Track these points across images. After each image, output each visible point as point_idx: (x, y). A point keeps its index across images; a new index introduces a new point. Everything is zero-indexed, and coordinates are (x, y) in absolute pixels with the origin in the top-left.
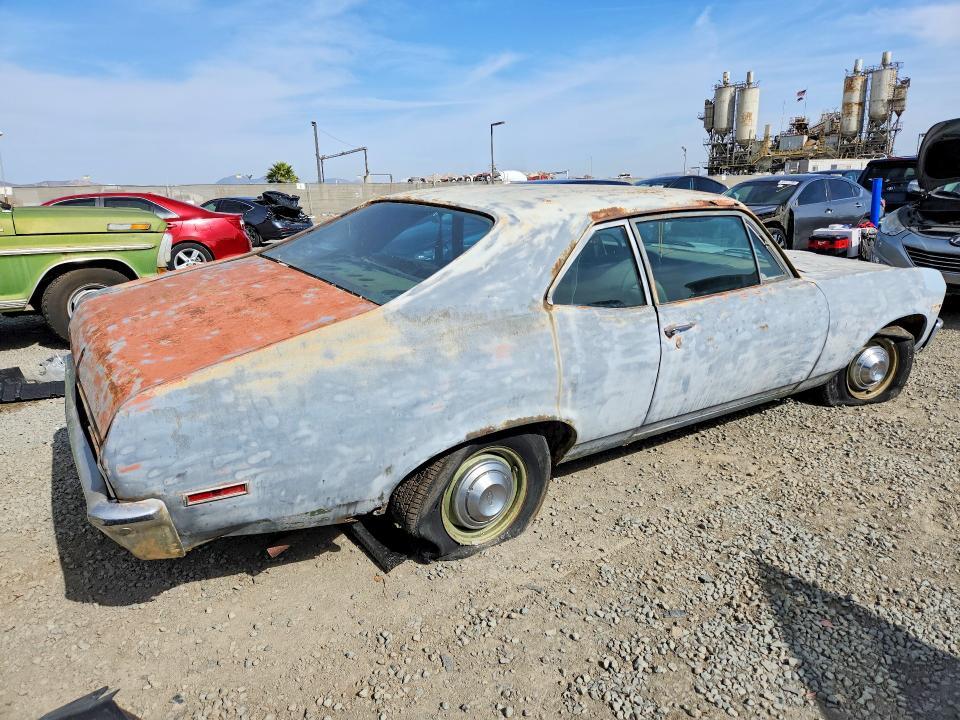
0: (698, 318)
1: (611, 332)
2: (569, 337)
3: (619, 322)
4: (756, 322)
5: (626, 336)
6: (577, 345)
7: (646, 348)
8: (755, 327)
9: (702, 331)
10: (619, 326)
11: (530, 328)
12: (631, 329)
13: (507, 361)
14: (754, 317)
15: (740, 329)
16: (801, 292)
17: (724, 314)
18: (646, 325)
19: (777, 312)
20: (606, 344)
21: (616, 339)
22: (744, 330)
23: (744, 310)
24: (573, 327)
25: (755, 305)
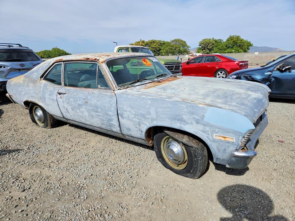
0: (68, 92)
1: (48, 89)
2: (40, 87)
3: (51, 87)
4: (84, 99)
5: (51, 91)
6: (41, 89)
7: (53, 95)
8: (83, 101)
9: (67, 96)
10: (51, 88)
11: (36, 83)
12: (53, 90)
13: (31, 89)
14: (84, 97)
15: (78, 100)
16: (107, 95)
17: (75, 94)
18: (56, 90)
19: (93, 99)
20: (46, 91)
21: (49, 91)
22: (79, 100)
23: (82, 94)
24: (42, 85)
25: (86, 94)
